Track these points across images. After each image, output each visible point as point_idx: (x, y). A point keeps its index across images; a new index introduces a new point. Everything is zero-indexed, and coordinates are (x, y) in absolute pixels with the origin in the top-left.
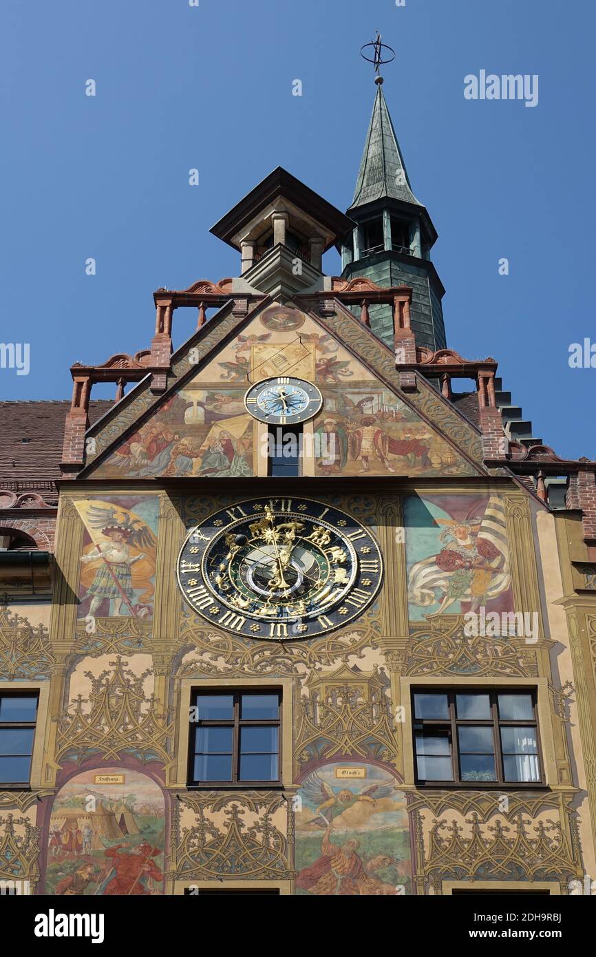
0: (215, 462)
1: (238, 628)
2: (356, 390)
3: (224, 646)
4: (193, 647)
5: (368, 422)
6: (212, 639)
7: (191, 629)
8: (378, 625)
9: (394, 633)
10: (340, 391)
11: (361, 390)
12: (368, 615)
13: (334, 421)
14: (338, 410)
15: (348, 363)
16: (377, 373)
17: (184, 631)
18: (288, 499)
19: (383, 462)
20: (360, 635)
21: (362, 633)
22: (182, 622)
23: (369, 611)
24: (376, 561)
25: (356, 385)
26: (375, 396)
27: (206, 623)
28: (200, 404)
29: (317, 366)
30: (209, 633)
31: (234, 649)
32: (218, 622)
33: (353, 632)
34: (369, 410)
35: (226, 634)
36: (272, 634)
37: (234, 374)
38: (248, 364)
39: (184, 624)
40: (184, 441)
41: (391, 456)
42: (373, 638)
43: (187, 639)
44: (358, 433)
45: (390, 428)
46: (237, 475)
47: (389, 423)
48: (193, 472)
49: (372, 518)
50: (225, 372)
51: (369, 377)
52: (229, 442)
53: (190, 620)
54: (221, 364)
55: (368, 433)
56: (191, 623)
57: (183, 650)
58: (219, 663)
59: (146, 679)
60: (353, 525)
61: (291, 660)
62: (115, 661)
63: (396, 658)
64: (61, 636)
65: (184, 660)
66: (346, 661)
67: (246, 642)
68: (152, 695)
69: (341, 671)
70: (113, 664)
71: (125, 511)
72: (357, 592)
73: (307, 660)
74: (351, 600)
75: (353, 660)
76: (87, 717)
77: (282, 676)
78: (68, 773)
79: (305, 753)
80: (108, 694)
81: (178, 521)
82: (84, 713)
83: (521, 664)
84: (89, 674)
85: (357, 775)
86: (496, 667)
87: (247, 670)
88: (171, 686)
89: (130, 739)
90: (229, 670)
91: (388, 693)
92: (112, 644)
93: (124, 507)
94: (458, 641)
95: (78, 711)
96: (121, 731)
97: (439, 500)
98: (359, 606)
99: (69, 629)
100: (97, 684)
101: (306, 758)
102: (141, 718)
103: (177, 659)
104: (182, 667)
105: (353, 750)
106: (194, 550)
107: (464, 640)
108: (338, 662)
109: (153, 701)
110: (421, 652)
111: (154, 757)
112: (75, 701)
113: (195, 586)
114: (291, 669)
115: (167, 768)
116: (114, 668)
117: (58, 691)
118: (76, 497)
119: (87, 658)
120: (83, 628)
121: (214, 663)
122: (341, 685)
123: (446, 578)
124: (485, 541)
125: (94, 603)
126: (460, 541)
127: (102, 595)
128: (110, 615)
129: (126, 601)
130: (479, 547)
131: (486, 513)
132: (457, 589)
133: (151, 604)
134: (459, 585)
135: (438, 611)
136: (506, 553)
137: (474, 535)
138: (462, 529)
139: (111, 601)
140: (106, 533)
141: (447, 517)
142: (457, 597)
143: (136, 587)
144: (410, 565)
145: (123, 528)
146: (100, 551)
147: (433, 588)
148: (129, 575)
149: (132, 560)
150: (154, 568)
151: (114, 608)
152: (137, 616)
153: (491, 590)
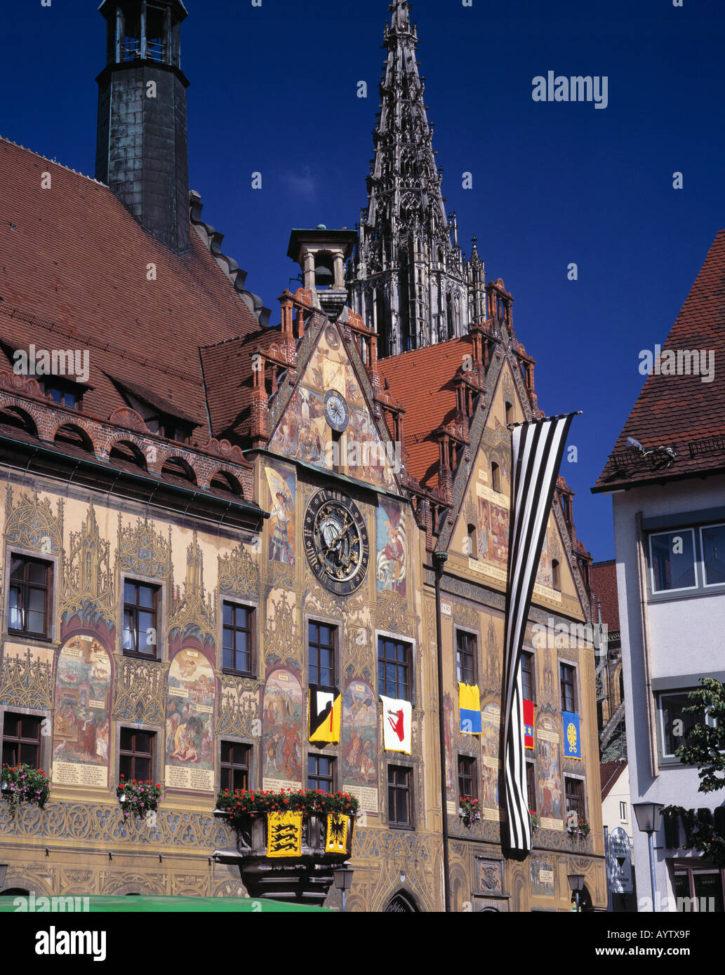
0: (314, 453)
1: (325, 582)
3: (320, 594)
4: (309, 591)
6: (316, 587)
8: (368, 592)
9: (373, 599)
12: (365, 584)
17: (306, 579)
20: (363, 598)
22: (306, 572)
23: (365, 581)
24: (367, 546)
28: (307, 401)
29: (346, 385)
30: (315, 583)
32: (318, 576)
33: (361, 595)
42: (367, 600)
43: (307, 585)
52: (319, 438)
56: (309, 574)
57: (306, 593)
58: (318, 605)
59: (293, 610)
60: (360, 518)
61: (341, 609)
62: (283, 594)
63: (373, 616)
64: (263, 571)
65: (306, 600)
66: (358, 614)
67: (327, 592)
68: (296, 622)
69: (356, 620)
70: (282, 596)
71: (284, 481)
72: (362, 567)
73: (346, 611)
74: (360, 572)
75: (360, 614)
76: (274, 632)
77: (338, 619)
78: (269, 670)
79: (346, 673)
80: (280, 618)
81: (302, 495)
82: (273, 629)
83: (408, 628)
84: (273, 602)
85: (362, 691)
86: (402, 628)
87: (327, 612)
88: (302, 617)
89: (289, 652)
90: (321, 611)
91: (371, 639)
92: (281, 581)
93: (283, 478)
94: (391, 609)
95: (271, 627)
96: (286, 645)
97: (386, 508)
98: (362, 577)
99: (266, 566)
100: (276, 609)
101: (347, 677)
102: (292, 637)
103: (304, 598)
104: (305, 605)
105: (361, 675)
106: (309, 520)
107: (393, 609)
108: (356, 614)
109: (296, 626)
110: (381, 614)
111: (298, 666)
112: (269, 620)
113: (310, 548)
114: (341, 615)
115: (302, 674)
116: (282, 599)
117: (263, 611)
118: (266, 464)
119: (273, 590)
120: (271, 567)
121: (316, 604)
122: (357, 630)
123: (388, 564)
124: (399, 541)
125: (275, 550)
126: (392, 539)
127: (277, 544)
128: (281, 560)
129: (286, 551)
130: (397, 546)
131: (400, 522)
132: (391, 573)
133: (295, 556)
134: (391, 570)
135: (385, 587)
136: (405, 552)
137: (396, 536)
138: (393, 531)
139: (281, 550)
140: (277, 496)
141: (389, 521)
142: (390, 578)
143: (289, 542)
144: (377, 552)
145: (283, 495)
146: (276, 510)
147: (383, 570)
148: (286, 532)
149: (287, 521)
150: (295, 529)
151: (282, 556)
152: (290, 563)
153: (400, 576)
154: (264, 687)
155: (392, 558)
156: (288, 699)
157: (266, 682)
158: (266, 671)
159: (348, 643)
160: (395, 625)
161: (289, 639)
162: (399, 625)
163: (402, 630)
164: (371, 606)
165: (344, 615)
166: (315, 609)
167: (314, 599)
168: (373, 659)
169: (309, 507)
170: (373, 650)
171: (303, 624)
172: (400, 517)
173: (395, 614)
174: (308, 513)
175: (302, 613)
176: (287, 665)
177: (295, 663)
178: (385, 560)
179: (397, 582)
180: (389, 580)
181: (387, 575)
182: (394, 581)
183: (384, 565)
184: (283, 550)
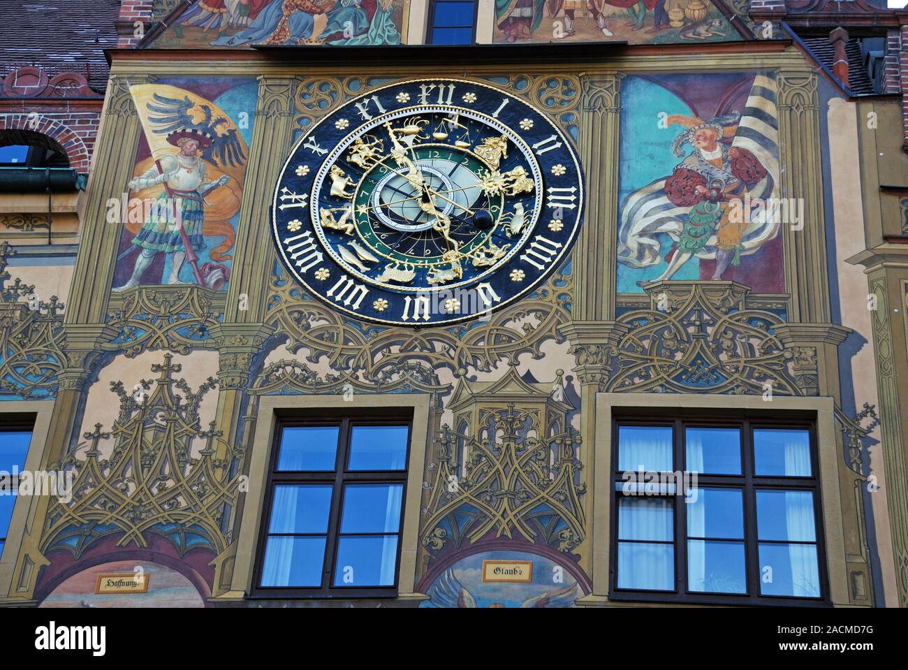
1: (356, 306)
3: (331, 338)
4: (282, 339)
6: (314, 324)
7: (283, 306)
8: (568, 300)
9: (591, 315)
12: (555, 283)
17: (273, 309)
18: (449, 83)
19: (596, 18)
20: (539, 318)
21: (542, 314)
22: (272, 294)
23: (556, 276)
24: (573, 189)
27: (308, 297)
30: (310, 314)
31: (346, 341)
32: (325, 295)
33: (529, 312)
35: (336, 315)
36: (405, 317)
39: (275, 297)
42: (559, 323)
46: (378, 41)
48: (314, 37)
49: (573, 114)
53: (284, 291)
56: (285, 296)
59: (205, 397)
60: (542, 129)
61: (430, 362)
62: (162, 362)
63: (591, 359)
64: (82, 319)
65: (267, 362)
66: (514, 363)
67: (365, 328)
68: (213, 424)
69: (505, 381)
70: (157, 368)
71: (206, 102)
72: (541, 243)
73: (455, 363)
74: (530, 256)
75: (526, 362)
76: (104, 465)
77: (414, 391)
78: (57, 573)
79: (438, 532)
80: (143, 423)
81: (283, 120)
82: (100, 458)
83: (792, 373)
84: (117, 387)
85: (517, 577)
86: (750, 376)
87: (361, 379)
88: (243, 409)
89: (166, 507)
90: (335, 379)
91: (576, 422)
92: (160, 333)
93: (205, 96)
94: (691, 330)
95: (93, 454)
96: (155, 491)
97: (677, 82)
98: (541, 267)
99: (97, 305)
100: (128, 404)
101: (440, 543)
102: (189, 468)
103: (257, 359)
104: (263, 375)
105: (513, 529)
106: (302, 170)
107: (702, 327)
108: (503, 366)
109: (211, 435)
110: (631, 348)
111: (200, 540)
112: (88, 436)
113: (297, 233)
114: (429, 378)
115: (218, 562)
116: (159, 375)
117: (64, 419)
118: (135, 79)
119: (120, 358)
120: (120, 304)
121: (312, 367)
122: (504, 406)
123: (681, 218)
124: (744, 153)
125: (142, 262)
126: (704, 153)
127: (154, 247)
128: (163, 282)
129: (191, 258)
130: (734, 162)
131: (747, 105)
132: (695, 239)
133: (228, 263)
134: (700, 229)
135: (663, 277)
136: (774, 171)
137: (727, 142)
138: (709, 133)
139: (168, 257)
140: (173, 140)
141: (687, 113)
142: (694, 251)
143: (209, 234)
144: (624, 195)
145: (200, 133)
146: (161, 171)
147: (657, 236)
148: (200, 212)
149: (207, 187)
150: (239, 201)
151: (171, 270)
152: (204, 284)
153: (749, 237)
155: (704, 197)
158: (41, 578)
159: (453, 448)
160: (713, 371)
161: (174, 475)
162: (737, 369)
163: (753, 381)
164: (579, 334)
165: (445, 376)
166: (305, 380)
167: (303, 355)
168: (584, 477)
169: (306, 140)
170: (582, 453)
171: (248, 424)
172: (747, 92)
173: (715, 340)
174: (303, 156)
175: (246, 398)
176: (150, 544)
177: (189, 535)
178: (666, 207)
179: (731, 254)
180: (685, 257)
181: (675, 246)
182: (712, 256)
183: (661, 221)
184: (179, 258)
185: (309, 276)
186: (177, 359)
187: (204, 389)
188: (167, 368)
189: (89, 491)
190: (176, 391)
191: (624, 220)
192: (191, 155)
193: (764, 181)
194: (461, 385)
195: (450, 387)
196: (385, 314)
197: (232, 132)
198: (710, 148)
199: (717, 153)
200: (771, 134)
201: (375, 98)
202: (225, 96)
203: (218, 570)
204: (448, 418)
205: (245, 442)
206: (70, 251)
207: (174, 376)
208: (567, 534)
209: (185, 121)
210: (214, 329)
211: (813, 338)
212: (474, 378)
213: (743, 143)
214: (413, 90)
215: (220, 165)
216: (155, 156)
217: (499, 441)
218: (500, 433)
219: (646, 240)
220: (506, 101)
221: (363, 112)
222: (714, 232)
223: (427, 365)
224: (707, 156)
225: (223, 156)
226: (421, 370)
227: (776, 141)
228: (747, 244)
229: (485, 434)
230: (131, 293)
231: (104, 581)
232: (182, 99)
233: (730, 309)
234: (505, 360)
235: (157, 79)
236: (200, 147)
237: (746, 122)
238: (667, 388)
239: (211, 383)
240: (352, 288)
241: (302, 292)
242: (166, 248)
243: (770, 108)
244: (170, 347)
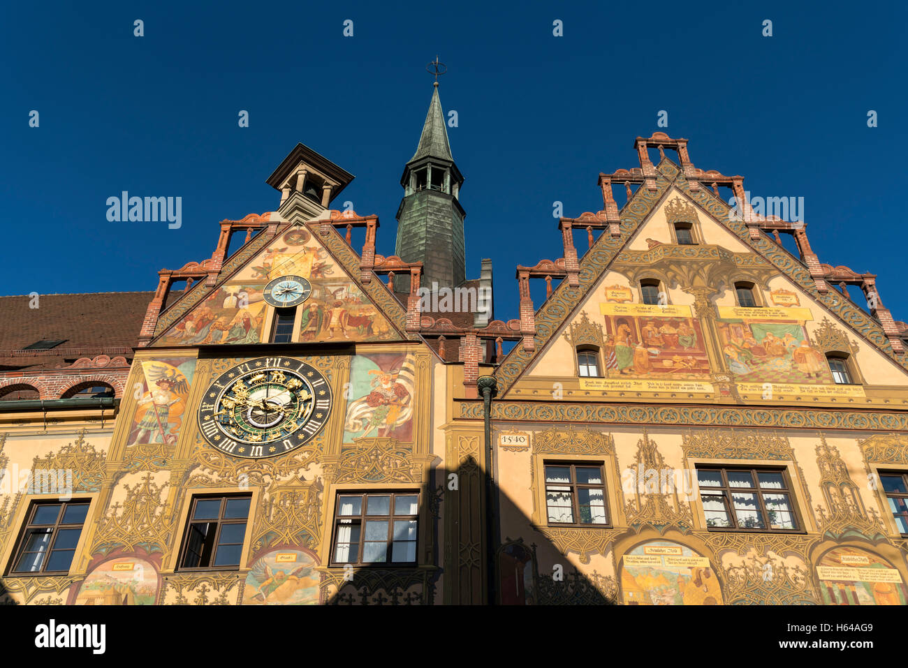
0: (236, 334)
1: (231, 451)
2: (334, 284)
3: (219, 464)
4: (198, 465)
5: (338, 305)
6: (212, 459)
7: (200, 452)
8: (322, 446)
9: (331, 452)
10: (324, 284)
11: (337, 284)
12: (317, 439)
13: (317, 305)
14: (320, 297)
15: (332, 266)
16: (348, 273)
17: (195, 453)
18: (279, 358)
19: (343, 331)
20: (309, 454)
21: (310, 452)
22: (195, 446)
23: (318, 436)
24: (328, 401)
25: (334, 280)
26: (345, 288)
27: (211, 448)
28: (235, 295)
29: (313, 268)
30: (211, 455)
31: (226, 465)
32: (218, 447)
33: (305, 452)
34: (340, 297)
35: (222, 455)
36: (252, 455)
37: (260, 274)
38: (270, 267)
39: (196, 448)
40: (221, 320)
41: (348, 328)
42: (317, 456)
43: (196, 459)
44: (331, 312)
45: (351, 309)
46: (249, 342)
47: (351, 305)
48: (222, 340)
49: (330, 370)
50: (255, 273)
51: (344, 275)
52: (248, 320)
53: (200, 445)
54: (253, 268)
55: (337, 312)
56: (201, 447)
57: (194, 467)
58: (215, 477)
59: (163, 490)
60: (317, 376)
61: (261, 473)
62: (146, 476)
63: (329, 470)
64: (114, 459)
65: (191, 475)
66: (297, 473)
67: (234, 460)
68: (166, 501)
69: (292, 481)
70: (144, 478)
71: (173, 368)
72: (312, 423)
73: (272, 473)
74: (307, 428)
75: (302, 472)
76: (119, 519)
77: (253, 485)
78: (97, 562)
79: (258, 543)
80: (136, 501)
81: (206, 374)
82: (117, 516)
83: (411, 473)
84: (126, 487)
85: (290, 560)
86: (395, 475)
87: (231, 481)
88: (179, 494)
89: (143, 535)
90: (220, 481)
91: (320, 496)
92: (146, 464)
93: (174, 365)
94: (372, 457)
95: (114, 514)
96: (139, 529)
97: (374, 357)
98: (311, 433)
99: (120, 453)
100: (131, 493)
101: (259, 547)
102: (154, 519)
103: (187, 474)
104: (189, 480)
105: (290, 541)
106: (212, 395)
107: (377, 456)
108: (292, 474)
109: (165, 505)
110: (347, 466)
111: (157, 549)
112: (113, 507)
113: (208, 421)
114: (260, 480)
115: (164, 557)
116: (144, 481)
117: (103, 500)
118: (144, 359)
119: (128, 475)
120: (130, 452)
121: (210, 476)
122: (291, 491)
123: (372, 412)
124: (400, 385)
125: (141, 434)
126: (383, 385)
127: (147, 428)
128: (149, 442)
129: (162, 432)
130: (396, 389)
131: (403, 366)
132: (377, 420)
133: (177, 434)
134: (379, 416)
135: (363, 436)
136: (412, 393)
137: (393, 381)
138: (386, 377)
139: (152, 432)
140: (158, 384)
141: (378, 369)
142: (376, 425)
143: (170, 422)
144: (349, 403)
145: (170, 380)
146: (152, 397)
147: (362, 419)
148: (167, 413)
149: (171, 403)
150: (184, 408)
151: (153, 437)
152: (166, 443)
153: (399, 419)
154: (80, 583)
155: (383, 403)
156: (127, 591)
157: (85, 578)
158: (89, 564)
159: (268, 508)
160: (380, 474)
161: (148, 522)
162: (390, 473)
163: (396, 478)
164: (325, 460)
165: (267, 479)
166: (207, 482)
167: (206, 472)
168: (322, 518)
169: (215, 382)
170: (322, 509)
171: (181, 501)
172: (403, 361)
173: (382, 461)
174: (213, 389)
175: (181, 489)
176: (136, 551)
177: (152, 547)
178: (366, 408)
179: (392, 426)
180: (373, 427)
181: (369, 423)
182: (384, 427)
183: (364, 413)
184: (156, 432)
185: (212, 439)
186: (152, 474)
187: (163, 486)
188: (148, 478)
189: (112, 529)
190: (151, 487)
191: (348, 413)
192: (166, 390)
193: (407, 397)
194: (273, 483)
195: (269, 483)
196: (243, 454)
197: (184, 380)
198: (386, 383)
199: (389, 385)
200: (412, 377)
201: (246, 364)
202: (182, 365)
203: (164, 560)
204: (267, 496)
205: (179, 508)
206: (111, 431)
207: (151, 481)
208: (313, 542)
209: (164, 375)
210: (169, 462)
211: (422, 459)
212: (279, 479)
213: (400, 381)
214: (264, 361)
215: (177, 393)
216: (150, 391)
217: (288, 505)
218: (288, 502)
219: (357, 421)
220: (302, 365)
221: (241, 370)
222: (385, 417)
223: (259, 474)
224: (385, 386)
225: (179, 390)
226: (257, 477)
227: (413, 380)
228: (398, 422)
229: (282, 502)
230: (135, 448)
231: (116, 566)
232: (163, 366)
233: (389, 449)
234: (293, 472)
235: (154, 359)
236: (169, 386)
237: (402, 373)
238: (360, 481)
239: (167, 484)
240: (230, 443)
241: (208, 445)
242: (151, 428)
243: (412, 367)
244: (150, 469)
